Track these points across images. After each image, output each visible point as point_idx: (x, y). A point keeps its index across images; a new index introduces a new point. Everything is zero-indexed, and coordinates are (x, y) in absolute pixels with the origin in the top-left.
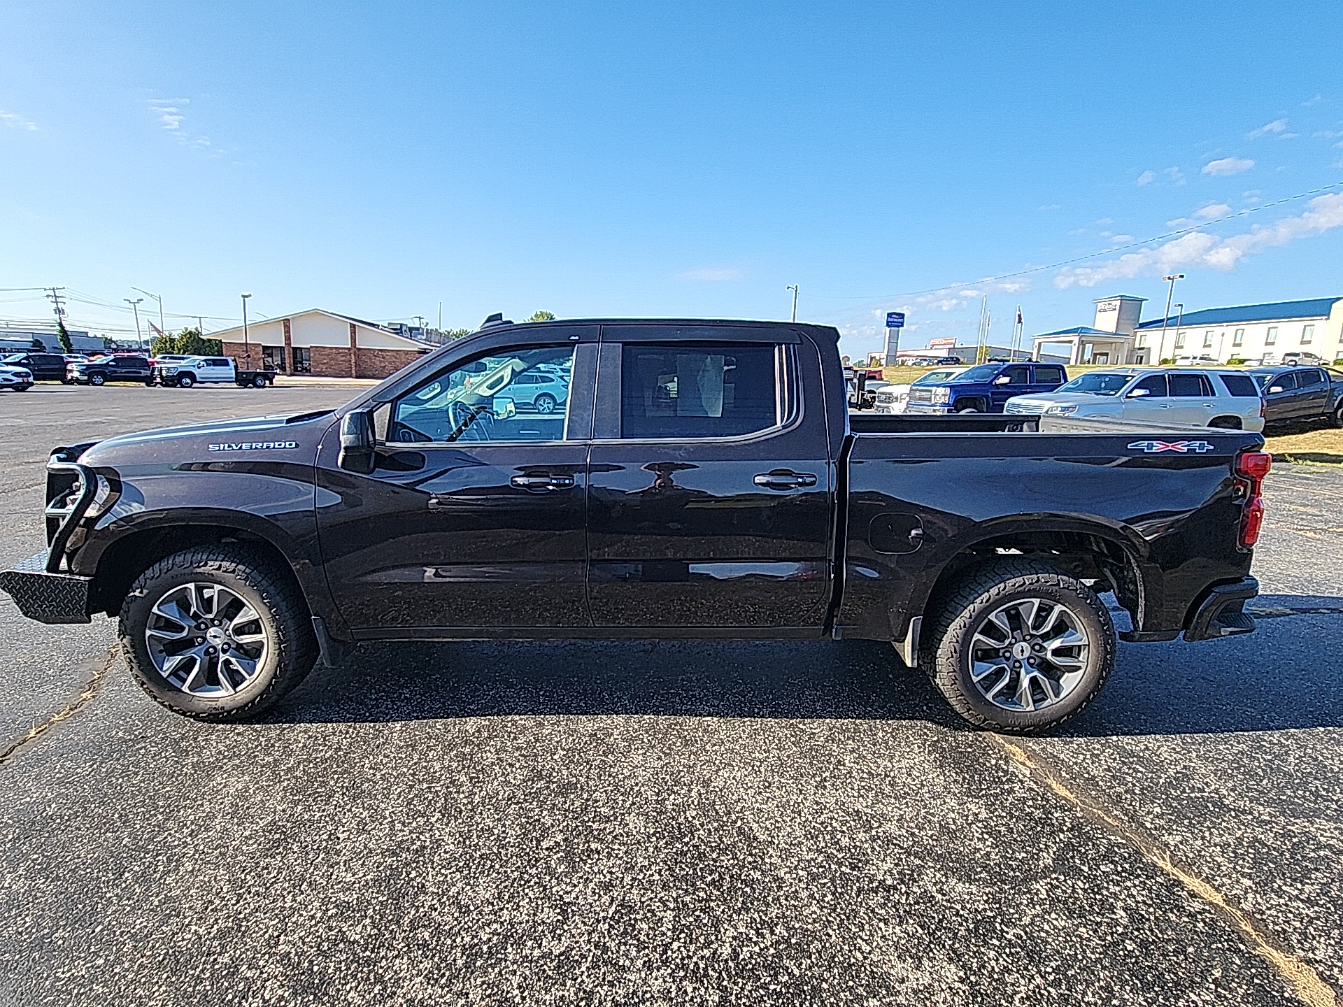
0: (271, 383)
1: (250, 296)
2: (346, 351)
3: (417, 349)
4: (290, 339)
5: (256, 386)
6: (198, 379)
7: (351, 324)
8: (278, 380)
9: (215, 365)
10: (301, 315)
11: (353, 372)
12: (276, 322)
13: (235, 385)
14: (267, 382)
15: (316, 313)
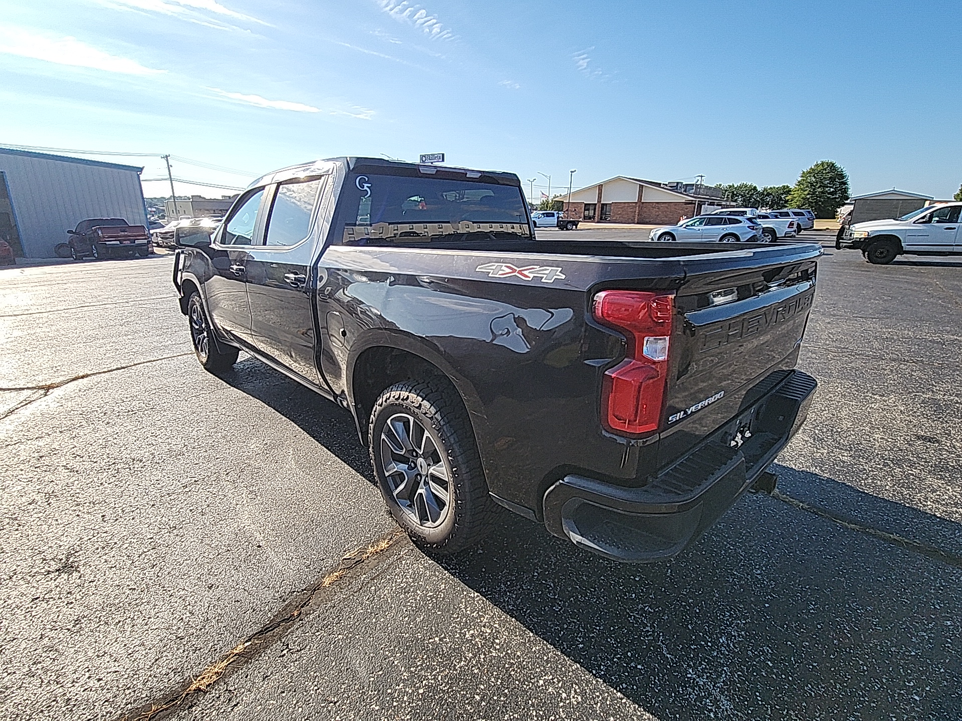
0: (576, 228)
1: (575, 171)
2: (634, 205)
3: (684, 201)
4: (601, 198)
5: (567, 229)
6: (537, 225)
7: (640, 185)
8: (580, 226)
9: (547, 216)
10: (610, 181)
11: (636, 219)
12: (594, 187)
13: (557, 229)
14: (574, 227)
15: (619, 179)
